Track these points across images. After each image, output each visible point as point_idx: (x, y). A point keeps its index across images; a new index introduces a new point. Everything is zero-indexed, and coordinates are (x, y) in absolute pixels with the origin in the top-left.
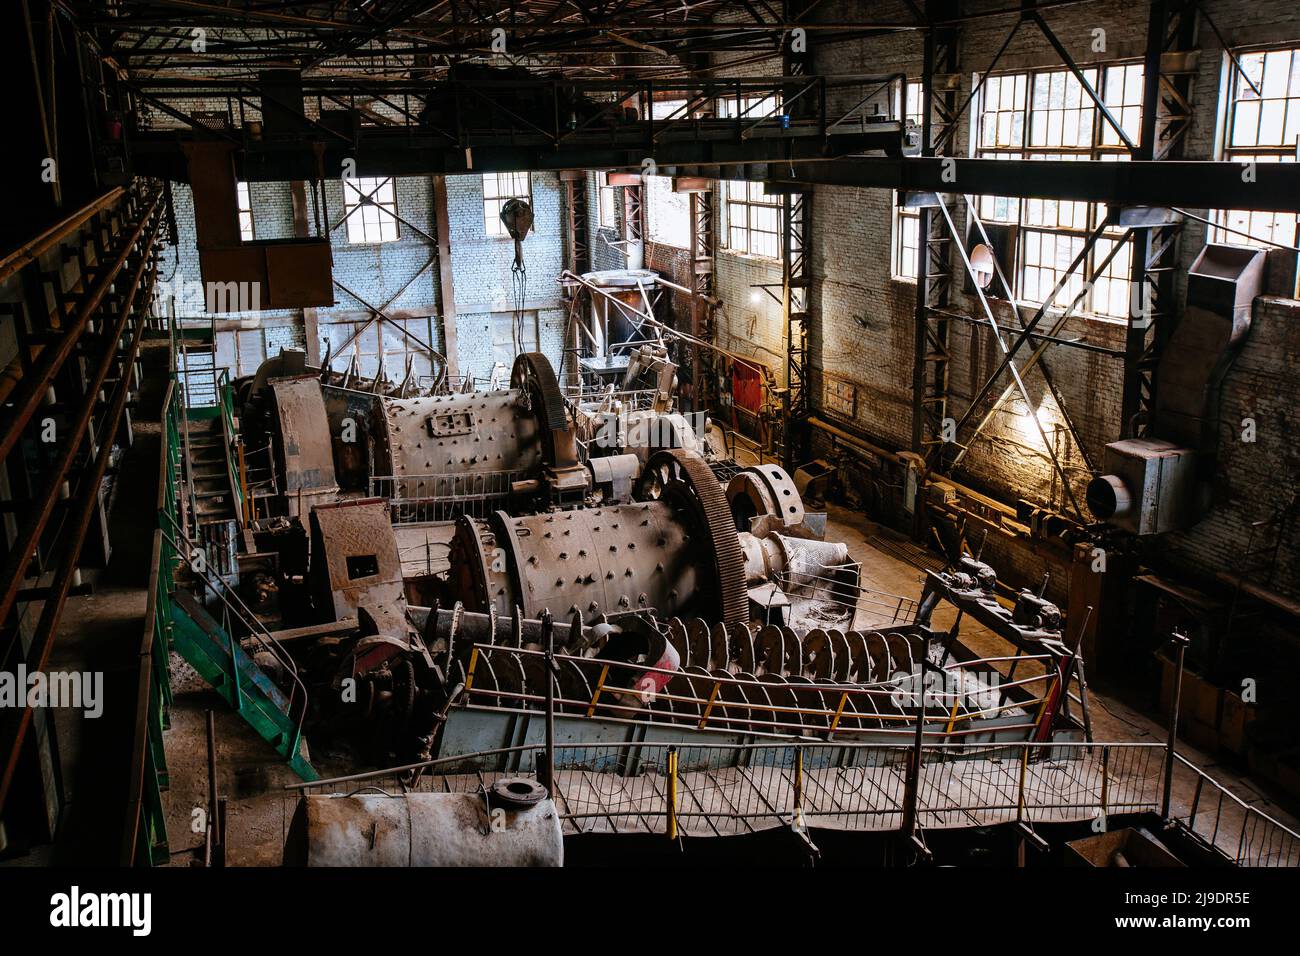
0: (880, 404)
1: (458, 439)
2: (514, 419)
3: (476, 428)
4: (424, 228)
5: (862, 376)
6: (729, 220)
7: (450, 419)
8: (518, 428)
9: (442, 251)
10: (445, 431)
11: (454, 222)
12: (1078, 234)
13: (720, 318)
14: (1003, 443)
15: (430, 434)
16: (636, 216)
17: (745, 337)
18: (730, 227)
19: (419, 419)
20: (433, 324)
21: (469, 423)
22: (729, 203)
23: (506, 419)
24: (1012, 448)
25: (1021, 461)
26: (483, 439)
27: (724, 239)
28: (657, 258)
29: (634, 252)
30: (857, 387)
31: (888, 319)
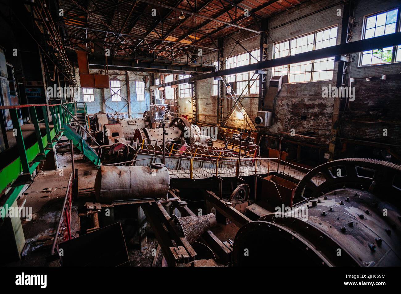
0: (210, 118)
1: (134, 125)
2: (144, 122)
3: (137, 123)
4: (126, 98)
5: (206, 113)
6: (180, 93)
7: (132, 121)
8: (145, 124)
9: (129, 103)
10: (131, 124)
11: (131, 98)
12: (247, 81)
13: (179, 109)
14: (234, 119)
15: (128, 124)
16: (164, 95)
17: (184, 112)
18: (181, 94)
19: (126, 122)
20: (128, 115)
21: (136, 122)
22: (180, 90)
23: (143, 122)
24: (236, 120)
25: (238, 122)
26: (138, 125)
27: (180, 96)
28: (167, 101)
29: (163, 101)
30: (205, 116)
31: (211, 103)
